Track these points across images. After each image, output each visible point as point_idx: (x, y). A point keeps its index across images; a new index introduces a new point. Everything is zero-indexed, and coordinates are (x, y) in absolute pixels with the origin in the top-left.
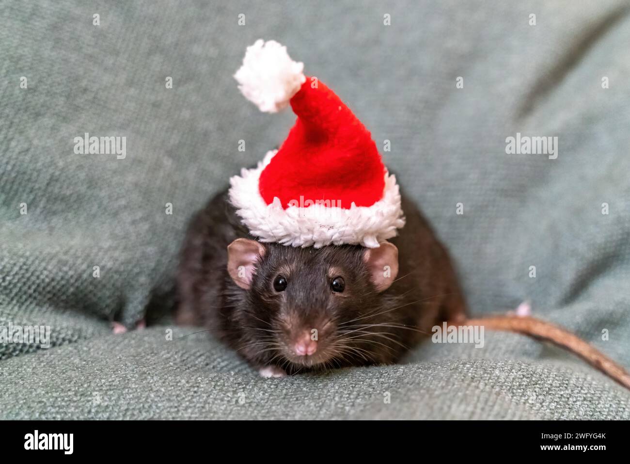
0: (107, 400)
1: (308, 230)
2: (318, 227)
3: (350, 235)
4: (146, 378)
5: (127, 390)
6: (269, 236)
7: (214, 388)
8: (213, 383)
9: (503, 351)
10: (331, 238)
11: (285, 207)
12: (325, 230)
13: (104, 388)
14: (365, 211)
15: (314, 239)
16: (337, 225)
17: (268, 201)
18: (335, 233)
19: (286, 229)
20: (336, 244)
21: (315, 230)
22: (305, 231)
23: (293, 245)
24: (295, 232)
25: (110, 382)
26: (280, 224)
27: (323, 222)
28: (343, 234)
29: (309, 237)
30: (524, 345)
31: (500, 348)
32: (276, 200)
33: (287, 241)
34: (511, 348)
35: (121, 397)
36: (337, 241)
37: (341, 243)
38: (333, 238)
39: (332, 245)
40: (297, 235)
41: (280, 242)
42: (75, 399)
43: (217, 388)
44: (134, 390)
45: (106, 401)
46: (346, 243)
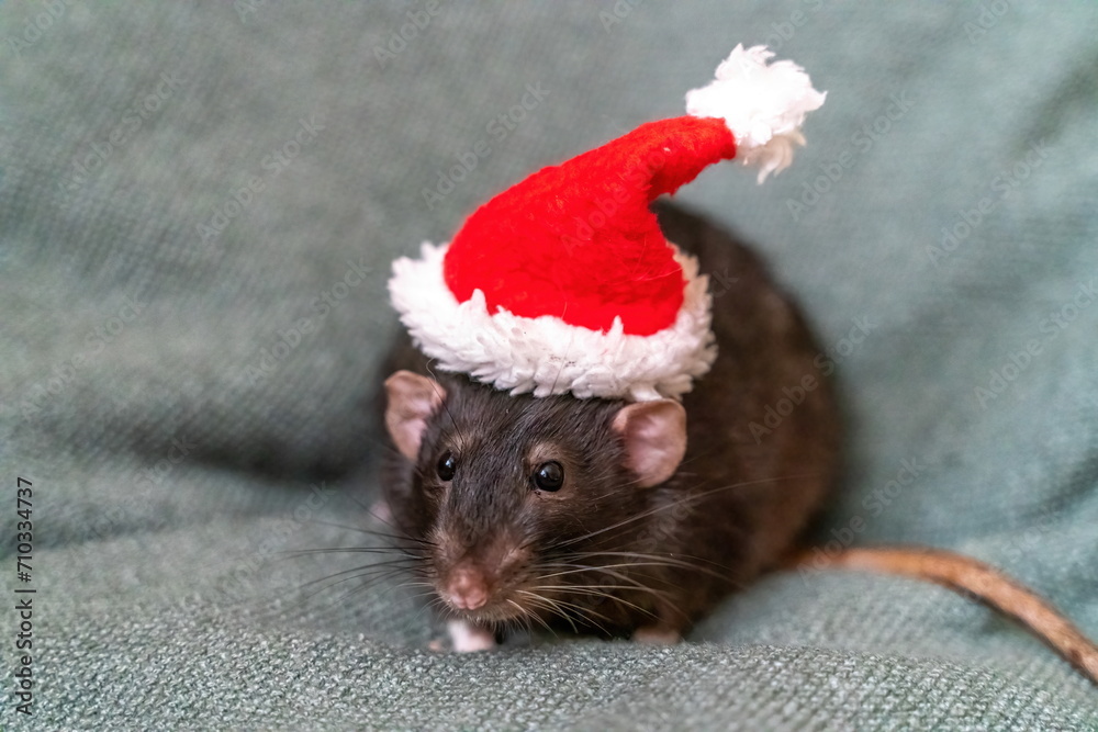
0: (129, 661)
1: (529, 360)
2: (547, 358)
3: (607, 382)
4: (205, 630)
5: (165, 648)
6: (458, 360)
7: (314, 662)
8: (314, 654)
9: (902, 618)
10: (567, 381)
11: (492, 310)
12: (558, 364)
13: (131, 641)
14: (639, 343)
15: (536, 378)
16: (583, 362)
17: (462, 294)
18: (578, 376)
19: (488, 351)
20: (578, 395)
21: (540, 362)
22: (523, 361)
23: (497, 383)
24: (504, 360)
25: (144, 630)
26: (480, 339)
27: (557, 350)
28: (593, 379)
29: (528, 372)
30: (948, 610)
31: (898, 612)
32: (478, 296)
33: (487, 375)
34: (920, 613)
35: (153, 660)
36: (580, 391)
37: (588, 394)
38: (574, 383)
39: (570, 395)
40: (506, 365)
41: (473, 374)
42: (77, 654)
43: (319, 663)
44: (177, 650)
45: (126, 663)
46: (597, 394)
